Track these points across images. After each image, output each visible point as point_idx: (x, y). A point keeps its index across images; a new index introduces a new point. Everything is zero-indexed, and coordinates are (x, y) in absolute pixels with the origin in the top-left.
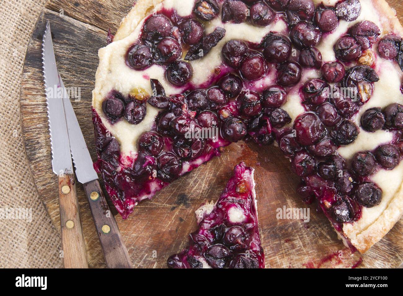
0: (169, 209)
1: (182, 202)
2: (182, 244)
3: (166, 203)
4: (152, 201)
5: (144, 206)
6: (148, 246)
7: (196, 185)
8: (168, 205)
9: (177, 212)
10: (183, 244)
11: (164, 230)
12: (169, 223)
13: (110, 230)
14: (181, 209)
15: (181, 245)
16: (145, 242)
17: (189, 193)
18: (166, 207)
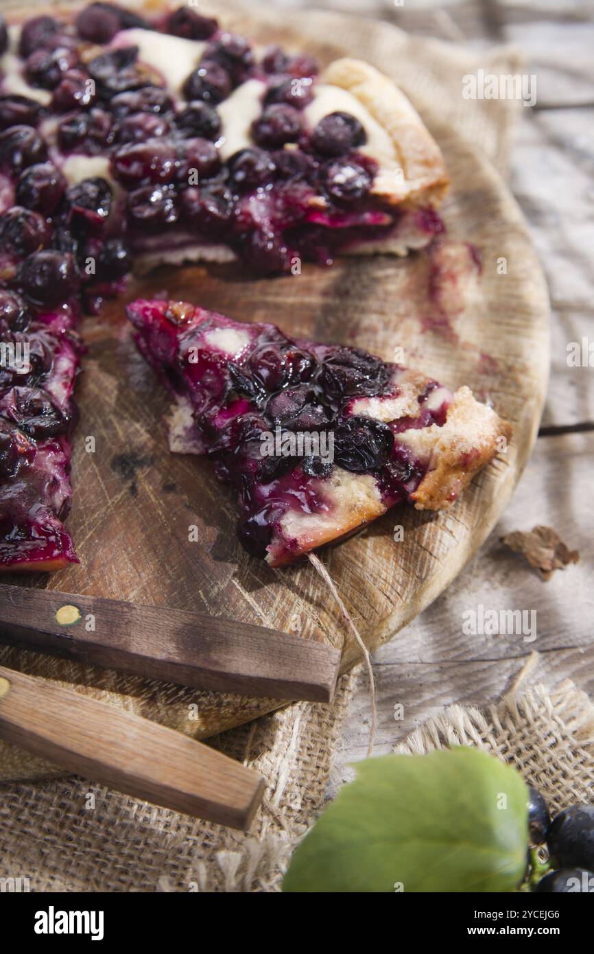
0: (128, 498)
1: (133, 467)
2: (226, 511)
3: (111, 498)
4: (84, 522)
5: (82, 543)
6: (182, 579)
7: (115, 428)
8: (119, 497)
9: (147, 487)
10: (228, 509)
11: (169, 530)
12: (161, 513)
13: (78, 608)
14: (146, 477)
15: (228, 513)
16: (168, 581)
17: (121, 447)
18: (118, 502)
